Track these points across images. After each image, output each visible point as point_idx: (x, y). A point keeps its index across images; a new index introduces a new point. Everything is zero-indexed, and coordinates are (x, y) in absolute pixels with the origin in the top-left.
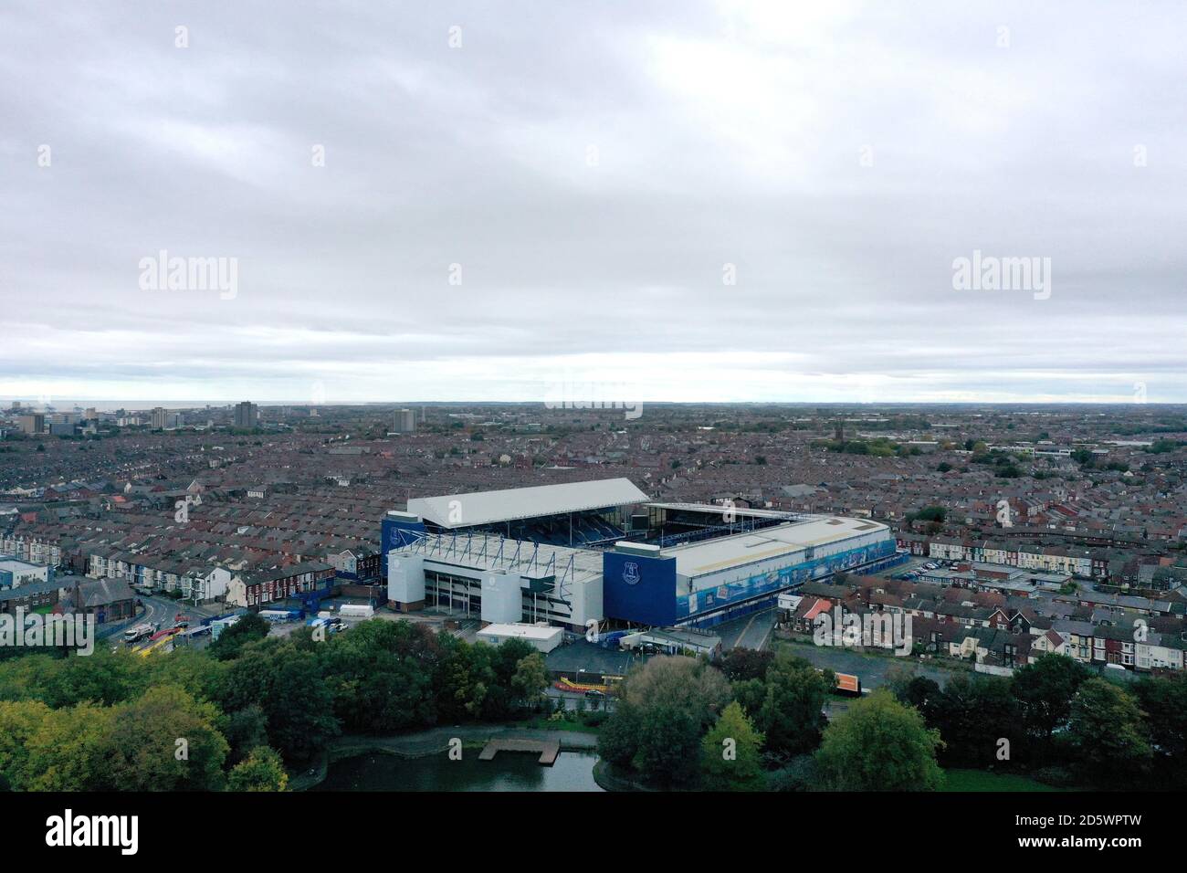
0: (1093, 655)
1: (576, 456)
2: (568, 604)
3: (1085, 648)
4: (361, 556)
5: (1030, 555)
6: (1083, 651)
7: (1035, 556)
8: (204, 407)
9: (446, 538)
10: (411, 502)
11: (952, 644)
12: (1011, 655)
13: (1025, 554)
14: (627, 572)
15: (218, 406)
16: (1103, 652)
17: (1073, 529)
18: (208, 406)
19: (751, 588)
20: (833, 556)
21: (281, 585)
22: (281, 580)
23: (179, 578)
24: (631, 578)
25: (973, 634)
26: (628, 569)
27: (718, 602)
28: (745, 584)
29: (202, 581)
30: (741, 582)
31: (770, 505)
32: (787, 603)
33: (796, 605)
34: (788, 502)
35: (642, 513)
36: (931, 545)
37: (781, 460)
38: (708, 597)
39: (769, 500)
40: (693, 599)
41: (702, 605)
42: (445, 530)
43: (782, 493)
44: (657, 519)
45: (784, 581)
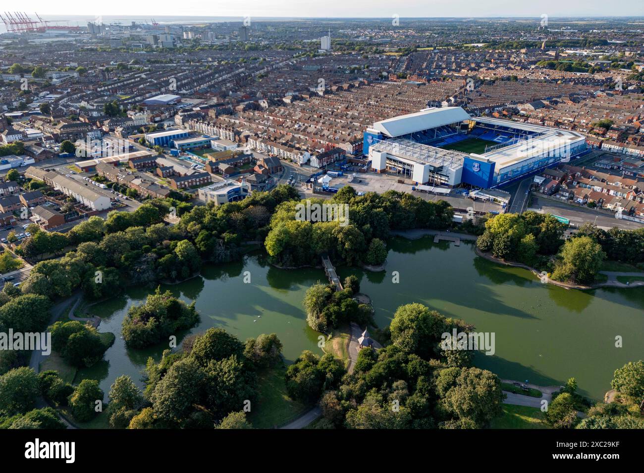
2: (448, 177)
4: (354, 145)
11: (609, 204)
14: (474, 167)
19: (522, 171)
23: (290, 154)
25: (619, 201)
26: (474, 165)
27: (508, 177)
28: (520, 169)
29: (301, 157)
30: (518, 169)
31: (522, 112)
32: (538, 180)
33: (542, 181)
34: (532, 111)
35: (466, 123)
36: (603, 144)
37: (525, 77)
38: (505, 176)
39: (522, 110)
40: (499, 177)
41: (502, 179)
42: (390, 138)
43: (529, 106)
44: (471, 125)
45: (535, 166)
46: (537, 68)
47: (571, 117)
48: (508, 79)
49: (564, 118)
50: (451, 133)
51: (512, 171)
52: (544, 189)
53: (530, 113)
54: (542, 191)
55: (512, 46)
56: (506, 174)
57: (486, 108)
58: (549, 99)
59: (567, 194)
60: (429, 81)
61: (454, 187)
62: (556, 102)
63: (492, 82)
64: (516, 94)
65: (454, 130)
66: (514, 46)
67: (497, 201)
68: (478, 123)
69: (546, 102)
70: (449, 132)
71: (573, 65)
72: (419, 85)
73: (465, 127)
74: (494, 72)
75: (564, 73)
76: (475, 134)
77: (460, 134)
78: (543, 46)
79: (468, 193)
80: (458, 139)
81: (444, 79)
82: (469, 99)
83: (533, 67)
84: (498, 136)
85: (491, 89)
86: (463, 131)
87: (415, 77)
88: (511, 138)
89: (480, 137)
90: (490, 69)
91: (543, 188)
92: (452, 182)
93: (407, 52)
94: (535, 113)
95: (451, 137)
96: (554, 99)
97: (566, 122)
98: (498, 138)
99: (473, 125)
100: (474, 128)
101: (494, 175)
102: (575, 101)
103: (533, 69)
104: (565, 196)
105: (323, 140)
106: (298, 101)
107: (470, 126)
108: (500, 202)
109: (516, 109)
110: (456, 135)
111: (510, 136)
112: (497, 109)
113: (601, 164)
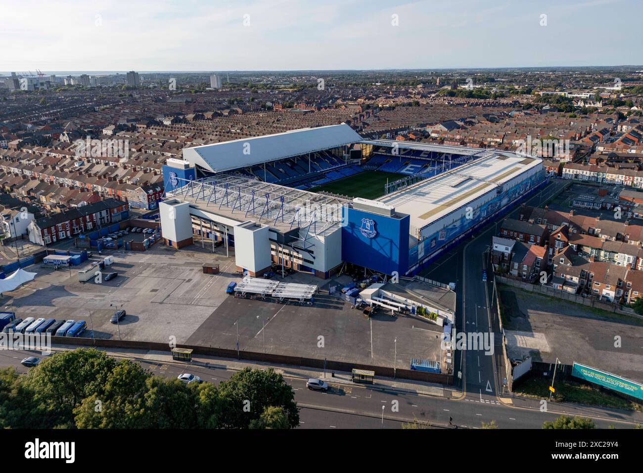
2: (311, 252)
4: (151, 191)
8: (116, 74)
14: (364, 227)
15: (122, 74)
18: (117, 74)
19: (462, 226)
20: (512, 188)
21: (78, 223)
22: (77, 219)
24: (368, 232)
26: (365, 225)
27: (439, 244)
28: (458, 224)
30: (455, 224)
31: (433, 135)
32: (502, 247)
33: (510, 249)
34: (445, 133)
35: (357, 148)
36: (564, 170)
37: (428, 103)
38: (432, 242)
39: (433, 132)
40: (421, 247)
41: (428, 250)
42: (210, 174)
43: (440, 127)
44: (367, 151)
45: (483, 215)
46: (437, 96)
47: (498, 137)
48: (410, 104)
49: (489, 139)
50: (337, 164)
51: (445, 229)
52: (520, 268)
53: (444, 135)
54: (515, 272)
55: (408, 83)
56: (434, 238)
57: (386, 132)
58: (462, 120)
59: (576, 280)
60: (319, 109)
61: (327, 275)
62: (471, 123)
63: (392, 108)
64: (421, 117)
65: (341, 160)
66: (411, 83)
67: (426, 313)
68: (376, 148)
69: (461, 123)
70: (333, 163)
71: (473, 93)
72: (306, 113)
73: (358, 154)
74: (393, 100)
75: (468, 100)
76: (373, 164)
77: (351, 166)
78: (438, 82)
79: (356, 295)
80: (348, 173)
81: (336, 107)
82: (365, 124)
83: (433, 95)
84: (406, 165)
85: (391, 113)
86: (355, 161)
87: (303, 105)
88: (427, 167)
89: (380, 169)
90: (389, 98)
91: (516, 265)
92: (321, 265)
93: (302, 88)
94: (449, 136)
95: (336, 170)
96: (468, 120)
97: (493, 144)
98: (408, 168)
99: (368, 151)
100: (371, 155)
101: (411, 242)
102: (492, 120)
103: (433, 97)
104: (571, 285)
105: (102, 186)
106: (124, 132)
107: (364, 153)
108: (433, 317)
109: (425, 132)
110: (345, 167)
111: (425, 164)
112: (401, 132)
113: (583, 202)
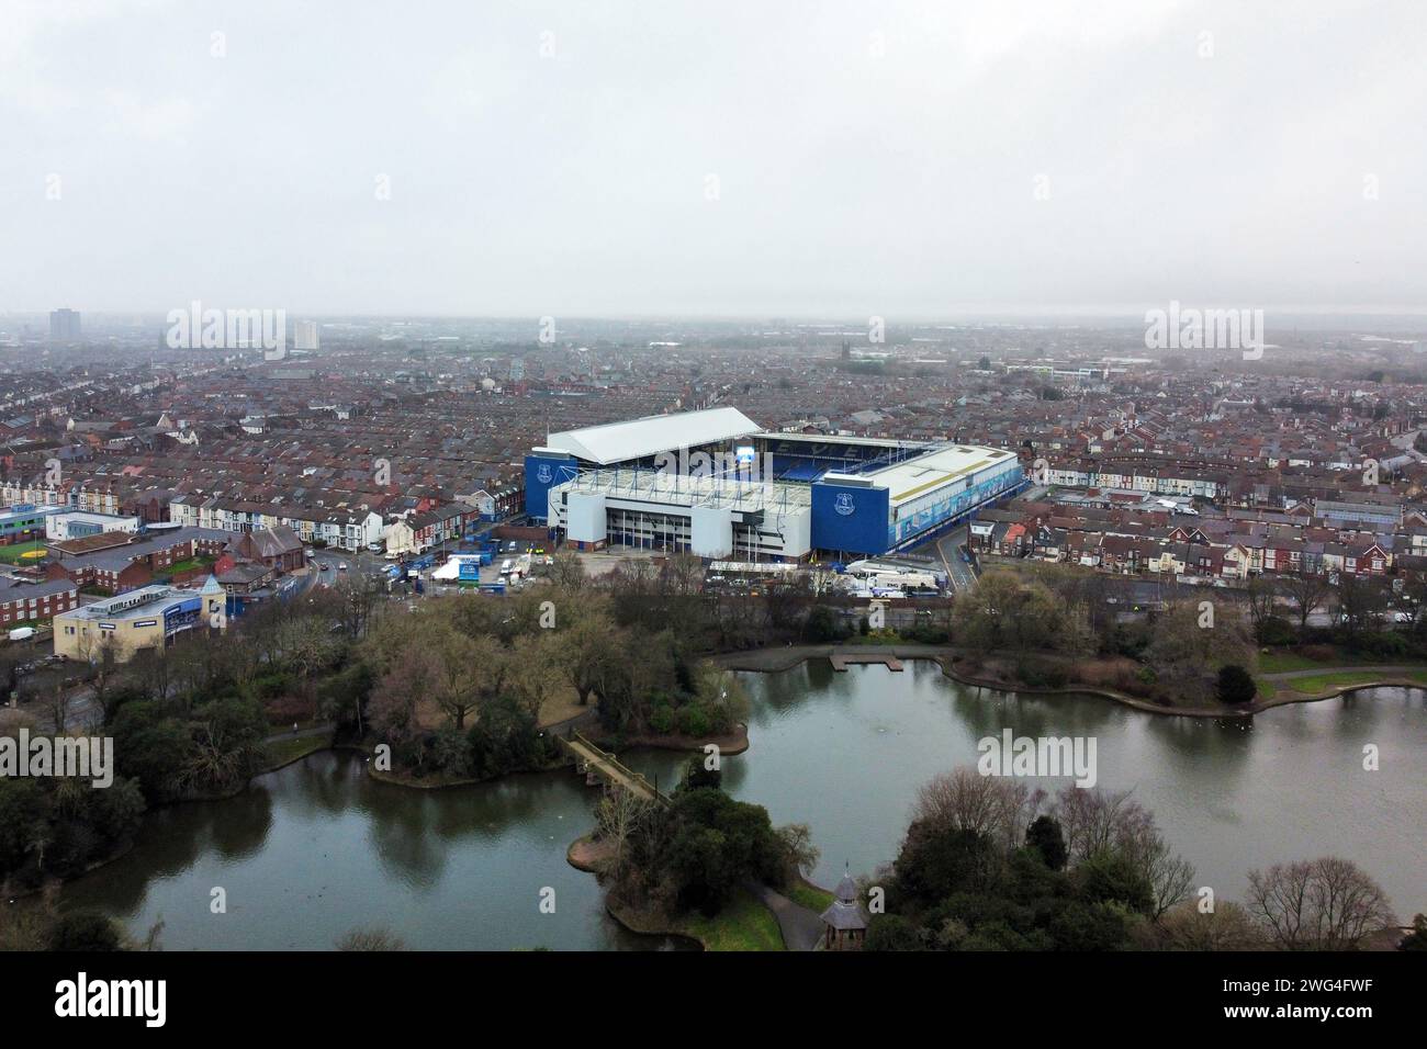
0: (1264, 564)
1: (580, 380)
2: (781, 536)
3: (1258, 558)
4: (497, 496)
5: (1145, 479)
6: (1255, 561)
7: (1150, 480)
9: (603, 474)
10: (551, 438)
11: (1151, 560)
12: (1205, 567)
13: (1140, 478)
14: (840, 504)
16: (1273, 562)
17: (1161, 452)
19: (933, 516)
20: (983, 484)
23: (318, 526)
24: (845, 507)
25: (1168, 549)
26: (841, 500)
27: (913, 530)
28: (930, 512)
29: (357, 527)
30: (927, 511)
32: (981, 529)
33: (990, 530)
41: (903, 534)
42: (598, 466)
51: (918, 514)
52: (1001, 547)
59: (1055, 552)
92: (792, 548)
104: (1052, 556)
